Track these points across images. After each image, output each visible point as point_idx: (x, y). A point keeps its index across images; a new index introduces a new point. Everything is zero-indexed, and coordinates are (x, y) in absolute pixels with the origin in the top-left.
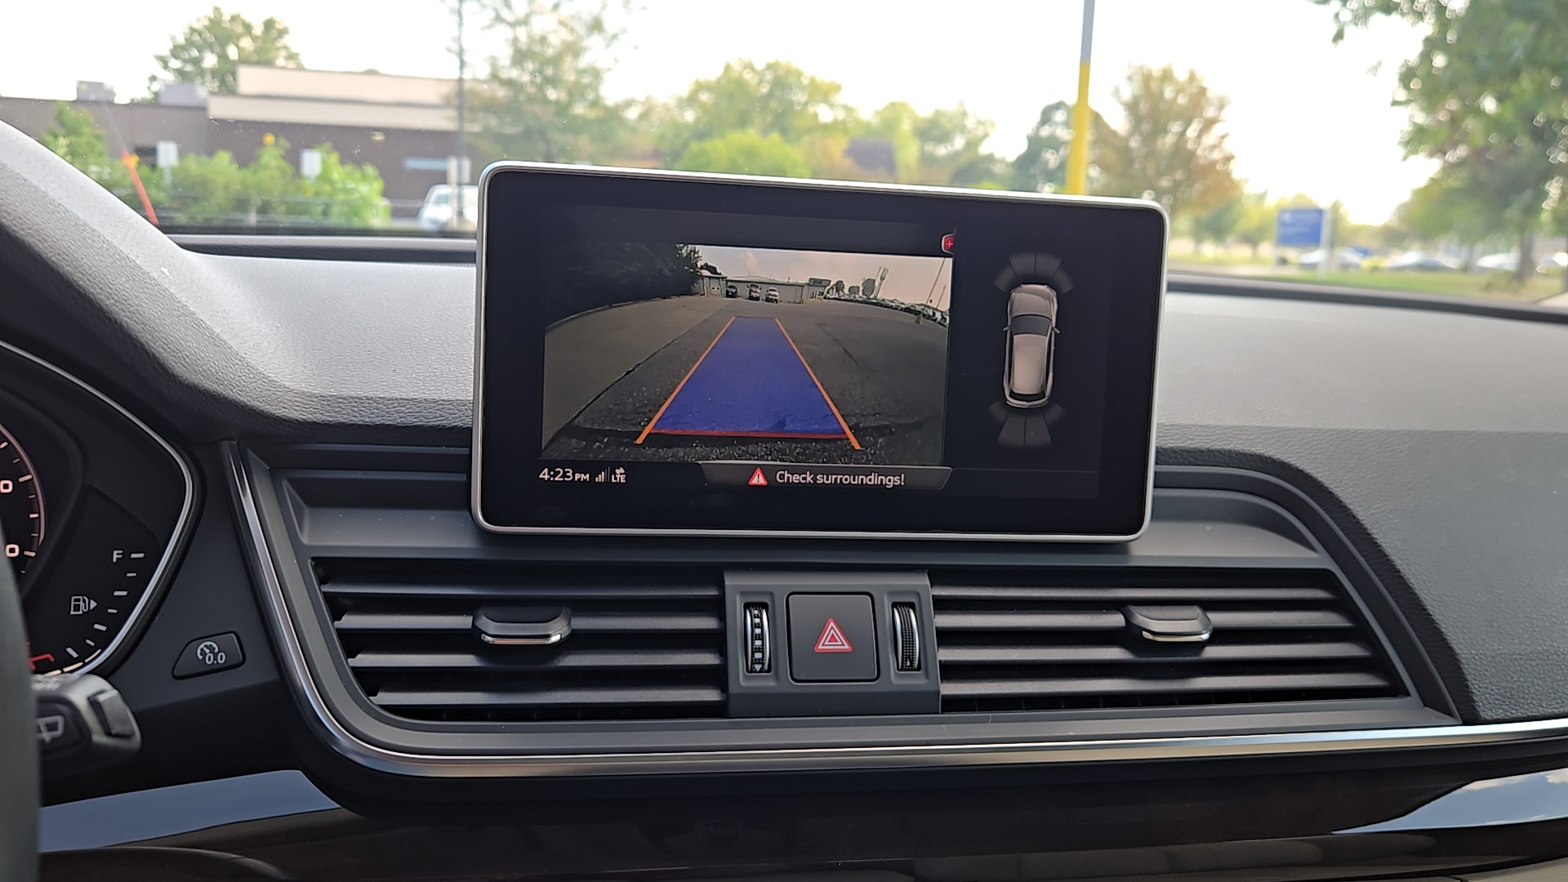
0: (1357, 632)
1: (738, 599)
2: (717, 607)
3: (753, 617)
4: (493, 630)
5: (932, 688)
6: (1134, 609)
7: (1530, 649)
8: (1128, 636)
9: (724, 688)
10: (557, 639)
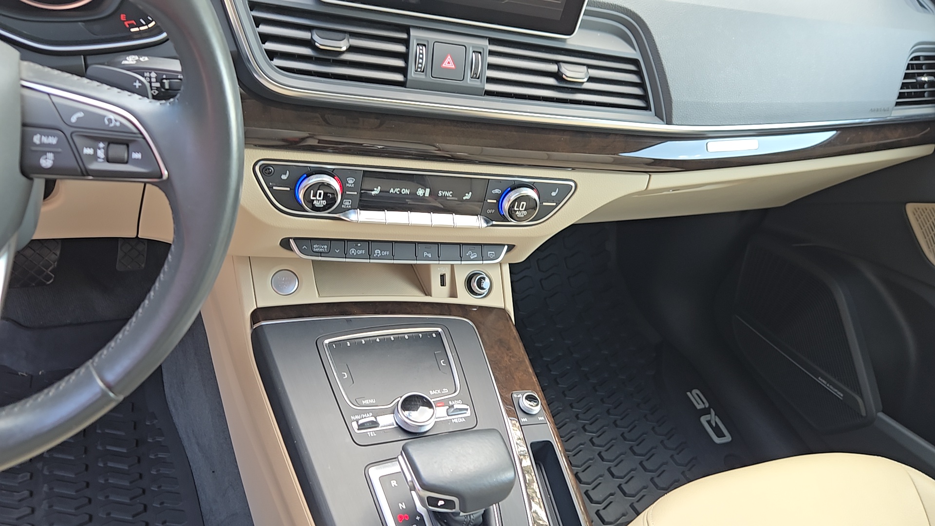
0: (641, 85)
1: (415, 41)
2: (406, 42)
3: (420, 49)
4: (320, 42)
5: (482, 87)
6: (562, 64)
7: (699, 101)
8: (558, 76)
9: (405, 76)
10: (344, 49)
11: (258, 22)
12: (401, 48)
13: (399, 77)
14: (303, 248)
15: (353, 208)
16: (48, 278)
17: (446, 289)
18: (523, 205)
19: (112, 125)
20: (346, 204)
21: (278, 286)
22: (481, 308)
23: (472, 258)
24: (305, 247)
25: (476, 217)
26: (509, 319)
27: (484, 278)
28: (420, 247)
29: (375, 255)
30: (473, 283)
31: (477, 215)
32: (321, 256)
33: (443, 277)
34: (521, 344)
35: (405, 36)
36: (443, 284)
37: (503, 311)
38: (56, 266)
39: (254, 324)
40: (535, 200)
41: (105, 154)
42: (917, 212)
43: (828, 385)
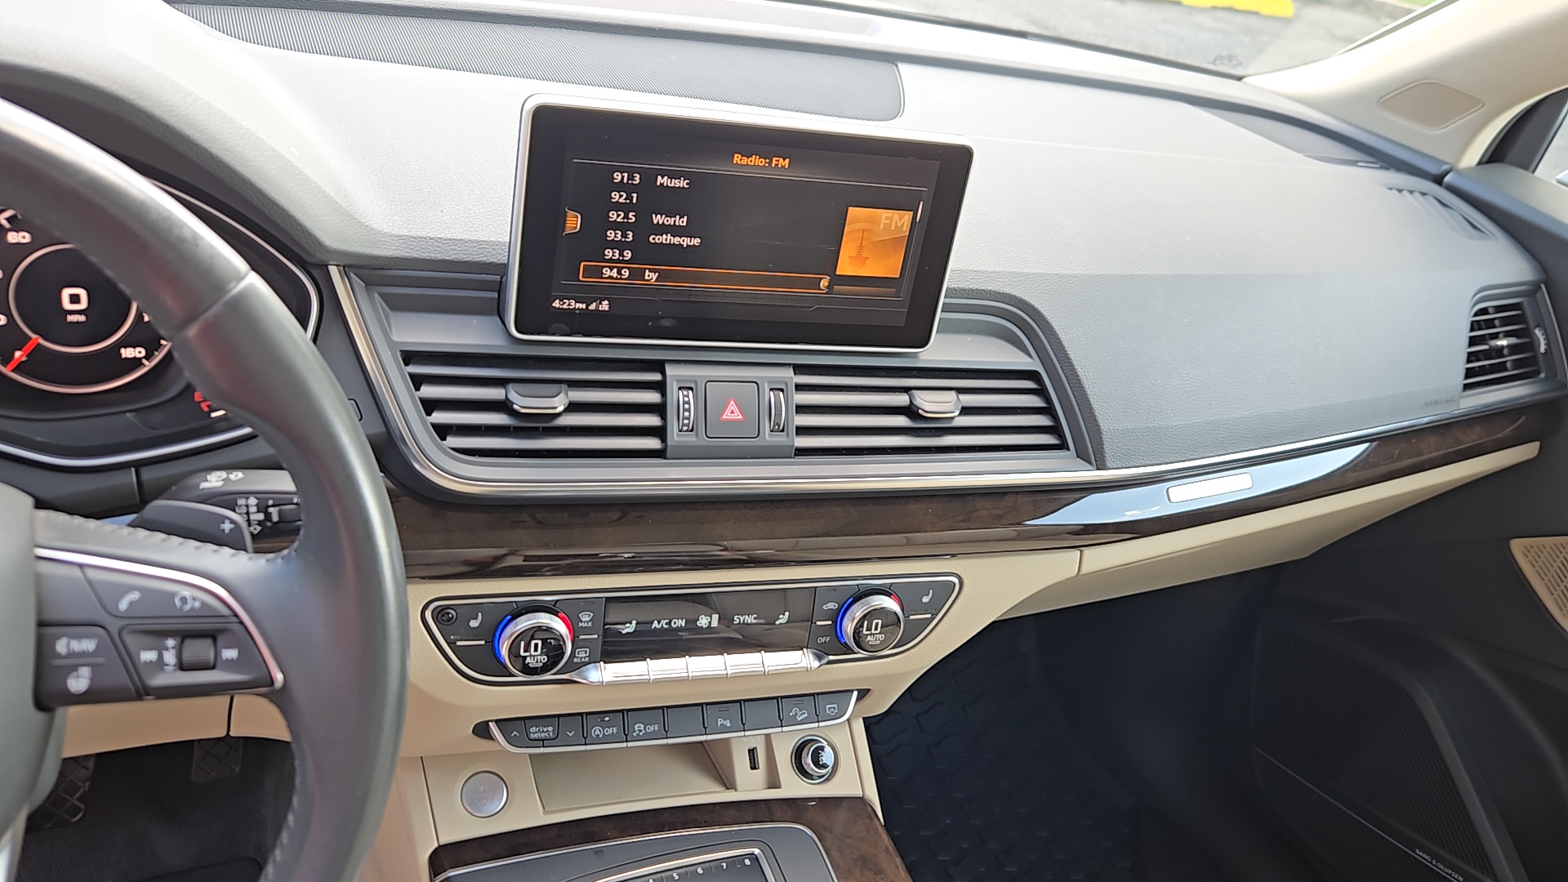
0: (1048, 411)
1: (675, 384)
2: (660, 387)
3: (684, 396)
4: (523, 402)
5: (790, 444)
6: (914, 392)
7: (1145, 426)
8: (910, 411)
9: (664, 440)
10: (561, 409)
11: (418, 381)
12: (653, 397)
13: (653, 443)
14: (513, 735)
15: (593, 661)
16: (74, 811)
17: (760, 774)
18: (877, 624)
19: (188, 607)
20: (580, 656)
21: (473, 803)
22: (822, 801)
23: (799, 719)
24: (515, 733)
25: (801, 652)
26: (873, 815)
27: (822, 748)
28: (709, 710)
29: (635, 734)
30: (806, 757)
31: (802, 649)
32: (543, 747)
33: (752, 754)
34: (898, 860)
35: (657, 377)
36: (754, 766)
37: (861, 801)
38: (87, 789)
39: (435, 876)
40: (895, 613)
41: (176, 658)
42: (1529, 552)
43: (1434, 862)
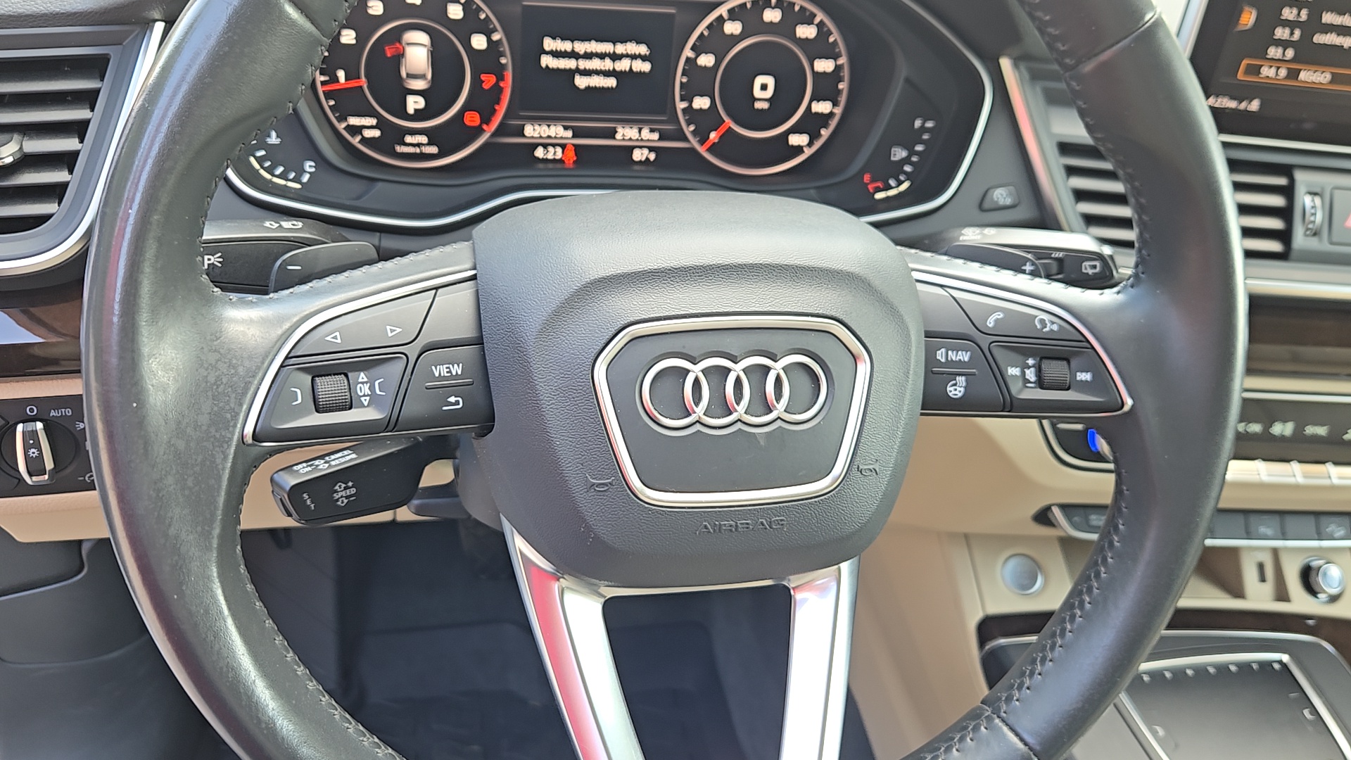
1: (1303, 189)
2: (1288, 192)
3: (1310, 201)
9: (1287, 243)
11: (1068, 173)
12: (1277, 201)
13: (1274, 246)
14: (1075, 520)
17: (1268, 588)
19: (1047, 329)
22: (1324, 620)
23: (1334, 535)
24: (1077, 517)
28: (1251, 518)
30: (1315, 575)
33: (1261, 567)
35: (1282, 181)
36: (1263, 579)
39: (983, 644)
41: (1036, 376)
